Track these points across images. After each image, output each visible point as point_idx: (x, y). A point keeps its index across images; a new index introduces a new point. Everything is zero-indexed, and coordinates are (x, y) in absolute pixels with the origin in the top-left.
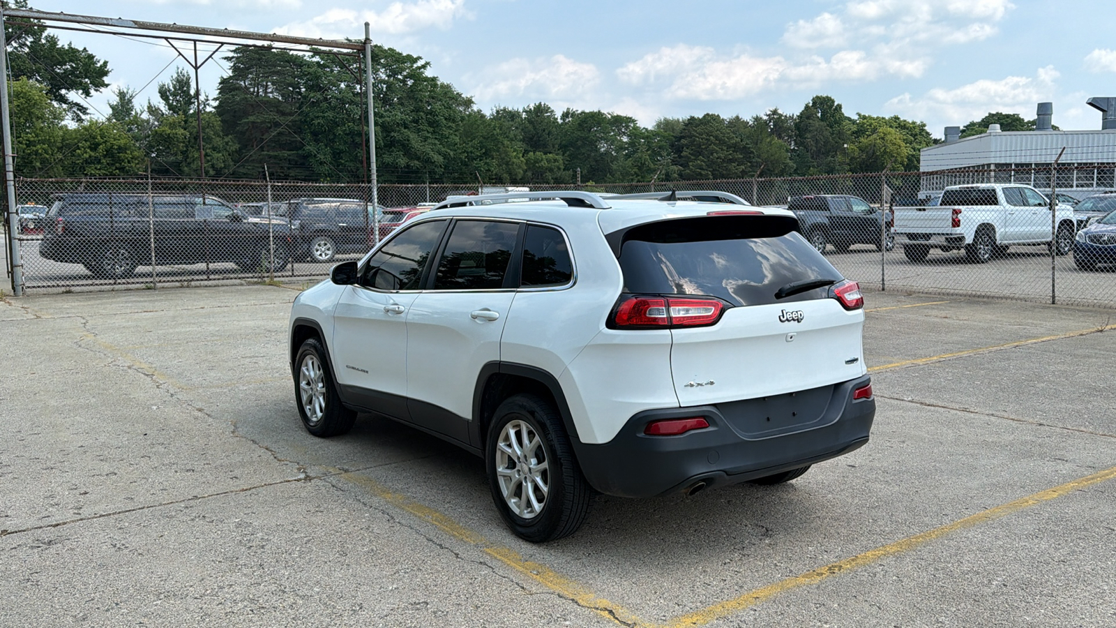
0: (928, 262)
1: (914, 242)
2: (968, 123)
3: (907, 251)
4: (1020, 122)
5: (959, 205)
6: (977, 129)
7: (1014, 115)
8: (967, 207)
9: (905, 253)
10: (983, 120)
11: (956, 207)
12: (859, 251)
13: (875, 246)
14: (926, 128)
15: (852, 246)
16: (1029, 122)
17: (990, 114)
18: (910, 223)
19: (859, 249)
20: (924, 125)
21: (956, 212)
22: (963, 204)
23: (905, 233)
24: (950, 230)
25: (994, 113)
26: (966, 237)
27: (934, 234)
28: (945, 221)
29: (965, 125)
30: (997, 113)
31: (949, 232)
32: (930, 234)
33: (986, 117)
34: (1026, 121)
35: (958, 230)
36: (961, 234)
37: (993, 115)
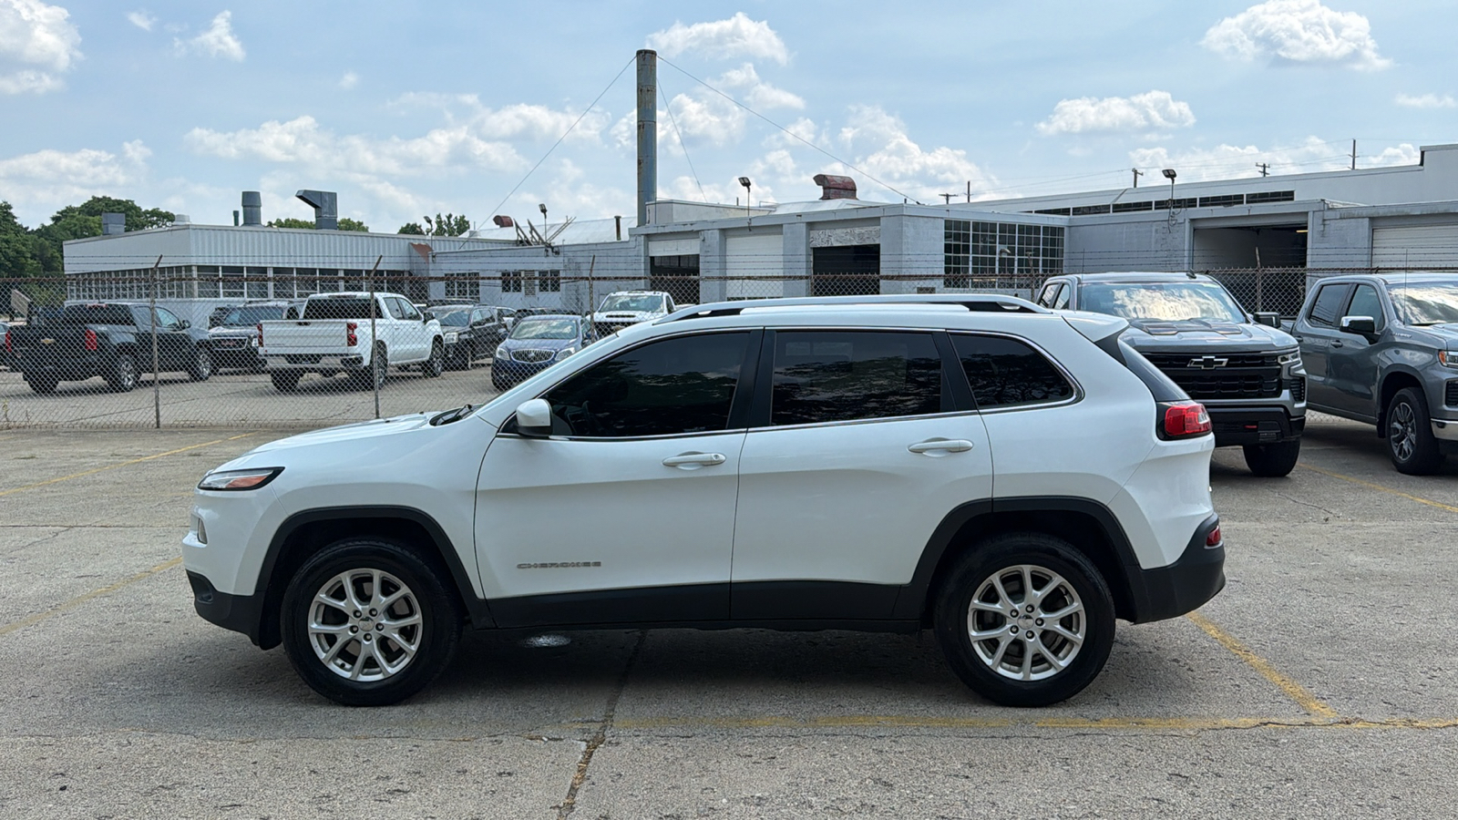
0: (299, 391)
1: (296, 366)
2: (64, 208)
3: (275, 378)
4: (137, 212)
5: (352, 317)
6: (78, 217)
7: (127, 201)
8: (362, 320)
9: (273, 382)
10: (85, 206)
11: (350, 321)
12: (171, 382)
13: (187, 373)
14: (12, 211)
15: (143, 375)
16: (147, 212)
17: (94, 198)
18: (288, 342)
19: (165, 379)
20: (10, 207)
21: (351, 327)
22: (358, 317)
23: (283, 355)
24: (345, 349)
25: (100, 197)
26: (364, 357)
27: (324, 355)
28: (340, 338)
29: (60, 210)
30: (104, 197)
31: (346, 352)
32: (318, 355)
33: (89, 201)
34: (143, 210)
35: (356, 349)
36: (359, 354)
37: (99, 200)
